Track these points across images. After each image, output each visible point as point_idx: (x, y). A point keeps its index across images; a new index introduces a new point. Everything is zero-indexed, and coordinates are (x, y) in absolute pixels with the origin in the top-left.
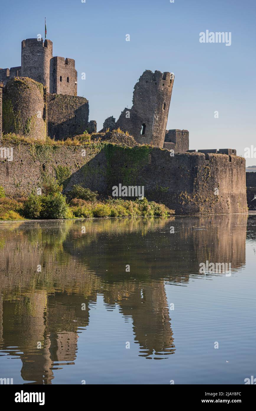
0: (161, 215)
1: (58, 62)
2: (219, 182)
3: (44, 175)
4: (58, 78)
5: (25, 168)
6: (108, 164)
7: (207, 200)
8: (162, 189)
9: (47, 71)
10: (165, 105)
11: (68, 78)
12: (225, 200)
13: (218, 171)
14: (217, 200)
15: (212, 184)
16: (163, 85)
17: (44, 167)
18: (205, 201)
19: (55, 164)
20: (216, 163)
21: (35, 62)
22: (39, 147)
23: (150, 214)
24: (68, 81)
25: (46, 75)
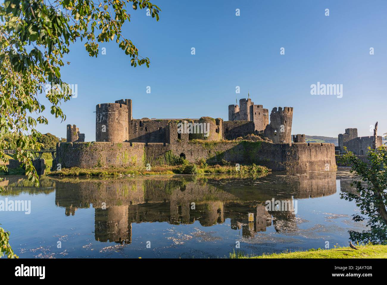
0: (262, 172)
1: (254, 107)
2: (300, 156)
3: (210, 155)
4: (254, 113)
5: (200, 153)
6: (244, 149)
7: (291, 164)
8: (267, 160)
9: (249, 111)
10: (286, 121)
11: (259, 113)
12: (304, 164)
13: (299, 150)
14: (298, 165)
15: (295, 157)
16: (283, 113)
17: (210, 152)
18: (290, 165)
19: (215, 150)
20: (297, 147)
21: (243, 108)
22: (207, 144)
23: (254, 171)
24: (259, 114)
25: (248, 113)
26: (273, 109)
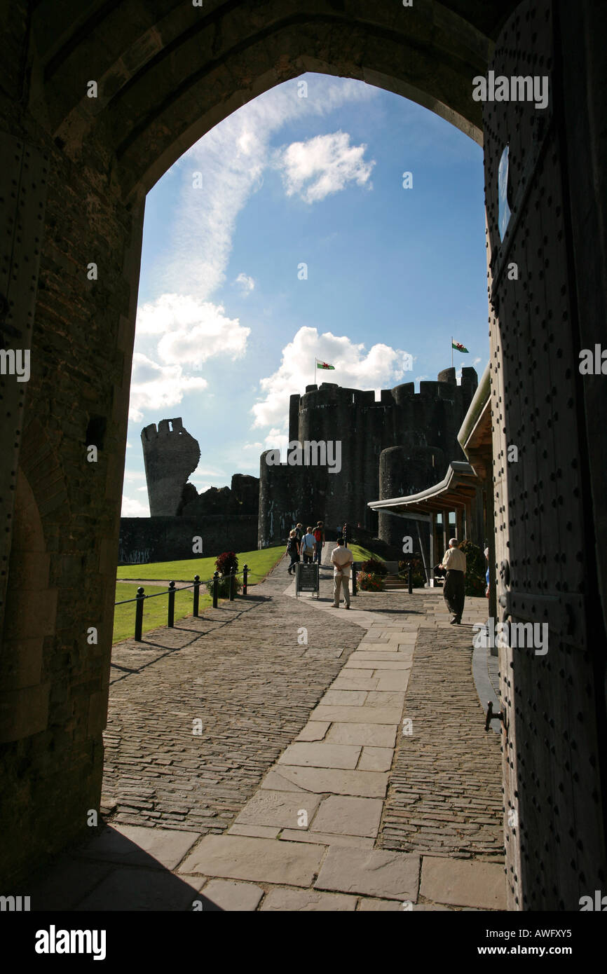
26: (196, 442)
